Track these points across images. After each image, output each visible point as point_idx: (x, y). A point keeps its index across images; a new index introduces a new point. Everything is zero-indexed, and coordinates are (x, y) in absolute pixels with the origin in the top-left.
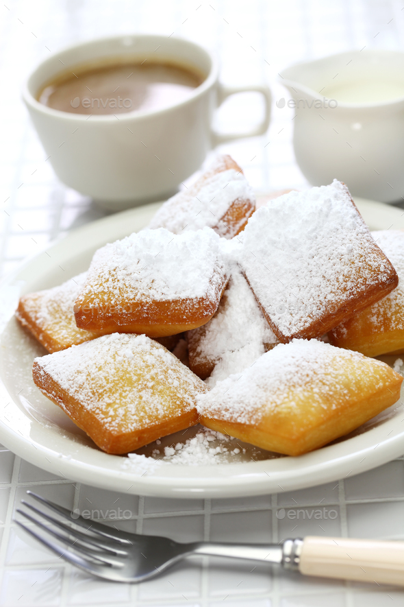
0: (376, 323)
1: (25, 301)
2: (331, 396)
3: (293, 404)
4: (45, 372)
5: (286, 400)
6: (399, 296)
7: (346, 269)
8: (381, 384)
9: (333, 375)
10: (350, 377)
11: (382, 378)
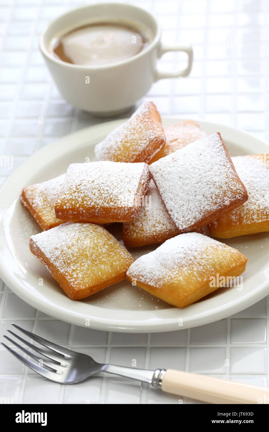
0: (234, 220)
1: (27, 191)
2: (204, 272)
3: (181, 278)
4: (37, 246)
5: (177, 275)
6: (249, 204)
7: (217, 191)
8: (234, 264)
9: (206, 259)
10: (216, 260)
11: (235, 261)
